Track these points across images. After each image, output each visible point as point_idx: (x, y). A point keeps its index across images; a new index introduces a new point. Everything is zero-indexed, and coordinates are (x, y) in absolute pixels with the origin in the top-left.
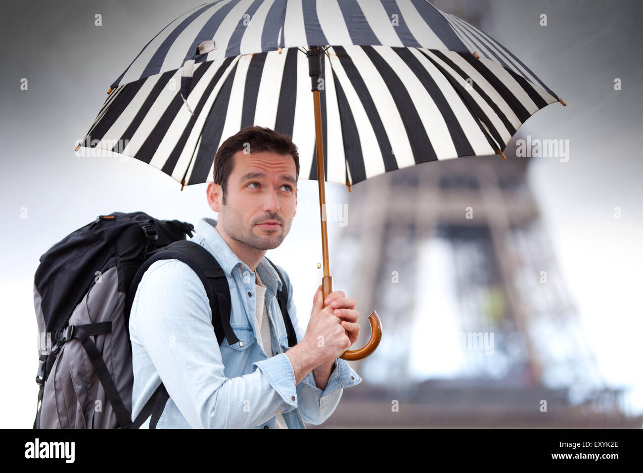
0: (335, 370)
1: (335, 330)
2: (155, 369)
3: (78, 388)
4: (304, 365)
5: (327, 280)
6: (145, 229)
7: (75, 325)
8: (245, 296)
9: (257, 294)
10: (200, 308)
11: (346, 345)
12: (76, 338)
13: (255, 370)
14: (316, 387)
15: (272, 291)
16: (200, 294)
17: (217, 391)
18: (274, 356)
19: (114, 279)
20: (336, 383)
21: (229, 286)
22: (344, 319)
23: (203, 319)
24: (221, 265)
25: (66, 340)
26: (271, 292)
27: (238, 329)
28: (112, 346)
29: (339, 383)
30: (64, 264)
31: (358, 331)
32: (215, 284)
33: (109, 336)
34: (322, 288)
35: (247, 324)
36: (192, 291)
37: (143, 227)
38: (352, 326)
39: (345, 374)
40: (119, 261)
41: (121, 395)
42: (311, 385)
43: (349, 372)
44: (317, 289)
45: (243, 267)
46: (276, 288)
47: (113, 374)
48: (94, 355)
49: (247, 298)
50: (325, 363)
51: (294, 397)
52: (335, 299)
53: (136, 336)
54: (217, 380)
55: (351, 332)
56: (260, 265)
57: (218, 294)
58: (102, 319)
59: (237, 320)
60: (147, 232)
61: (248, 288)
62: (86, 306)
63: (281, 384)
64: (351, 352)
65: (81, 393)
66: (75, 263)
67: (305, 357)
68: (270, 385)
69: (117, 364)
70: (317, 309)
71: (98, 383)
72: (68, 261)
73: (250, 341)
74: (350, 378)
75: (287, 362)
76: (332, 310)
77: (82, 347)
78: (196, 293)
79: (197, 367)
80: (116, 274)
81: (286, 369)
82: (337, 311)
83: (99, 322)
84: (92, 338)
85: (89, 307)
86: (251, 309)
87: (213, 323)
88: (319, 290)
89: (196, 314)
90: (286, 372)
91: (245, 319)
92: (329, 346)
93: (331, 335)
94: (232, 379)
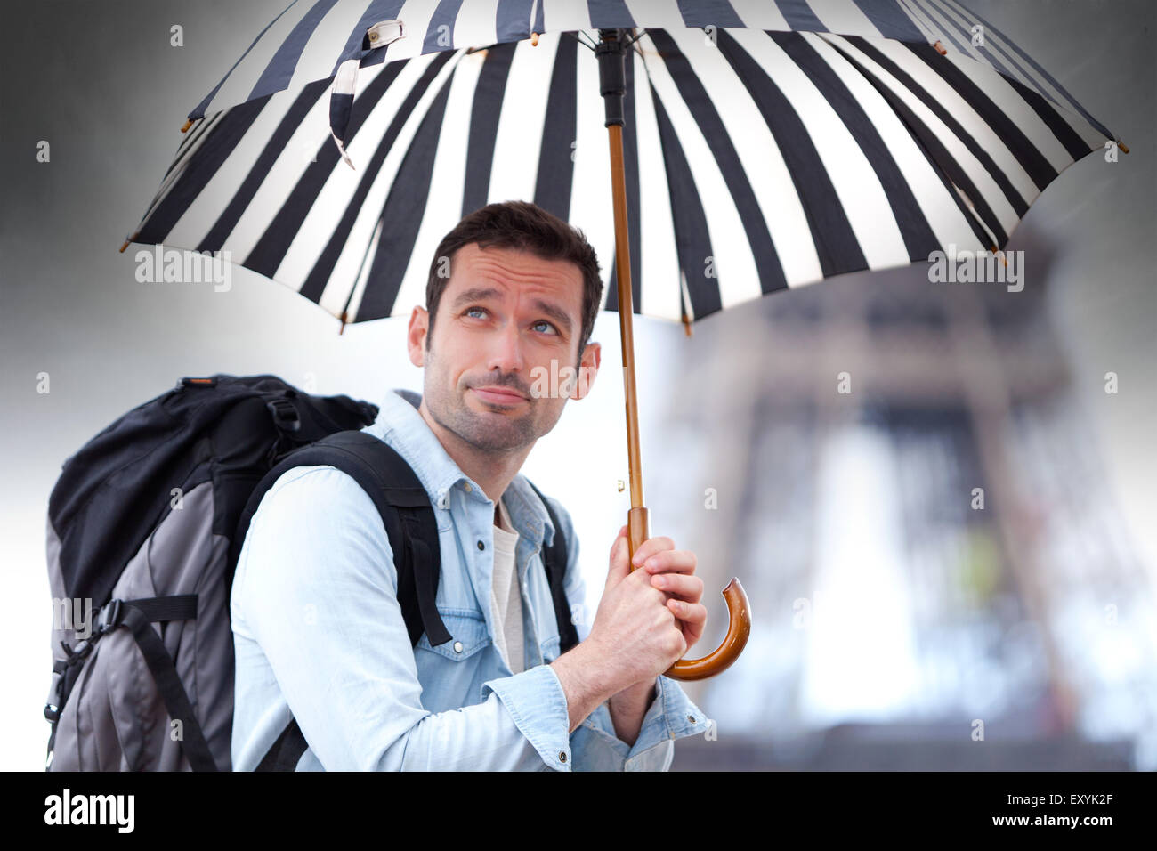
0: (655, 702)
1: (653, 619)
2: (279, 690)
3: (124, 728)
4: (589, 689)
5: (639, 514)
6: (274, 408)
7: (124, 600)
8: (470, 548)
9: (496, 548)
10: (375, 566)
11: (677, 649)
12: (124, 626)
13: (487, 698)
14: (614, 737)
15: (532, 543)
16: (374, 537)
17: (406, 737)
18: (525, 670)
19: (207, 508)
20: (658, 728)
21: (439, 527)
22: (672, 594)
23: (381, 589)
24: (423, 483)
25: (105, 629)
26: (529, 545)
27: (453, 615)
28: (198, 643)
29: (663, 729)
30: (108, 475)
31: (702, 619)
32: (408, 520)
33: (191, 625)
34: (627, 533)
35: (474, 607)
36: (359, 531)
37: (270, 404)
38: (689, 609)
39: (676, 710)
40: (218, 470)
41: (212, 748)
42: (606, 734)
43: (684, 707)
44: (617, 534)
45: (468, 489)
46: (539, 537)
47: (196, 703)
48: (159, 661)
49: (476, 553)
50: (633, 686)
51: (563, 754)
52: (654, 554)
53: (243, 622)
54: (405, 714)
55: (687, 623)
56: (511, 490)
57: (413, 541)
58: (178, 589)
59: (452, 598)
60: (278, 413)
61: (478, 533)
62: (147, 562)
63: (539, 726)
64: (688, 663)
65: (131, 738)
66: (129, 474)
67: (591, 673)
68: (516, 728)
69: (207, 683)
70: (616, 576)
71: (166, 718)
72: (115, 469)
73: (478, 641)
74: (687, 720)
75: (553, 683)
76: (647, 576)
77: (136, 644)
78: (366, 536)
79: (365, 684)
80: (210, 498)
81: (549, 696)
82: (658, 579)
83: (172, 595)
84: (157, 626)
85: (152, 563)
86: (483, 575)
87: (400, 598)
88: (621, 535)
89: (366, 578)
90: (550, 701)
91: (469, 599)
92: (643, 651)
93: (645, 629)
94: (439, 714)
